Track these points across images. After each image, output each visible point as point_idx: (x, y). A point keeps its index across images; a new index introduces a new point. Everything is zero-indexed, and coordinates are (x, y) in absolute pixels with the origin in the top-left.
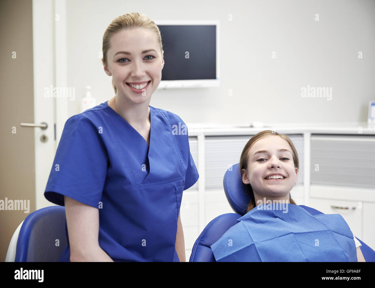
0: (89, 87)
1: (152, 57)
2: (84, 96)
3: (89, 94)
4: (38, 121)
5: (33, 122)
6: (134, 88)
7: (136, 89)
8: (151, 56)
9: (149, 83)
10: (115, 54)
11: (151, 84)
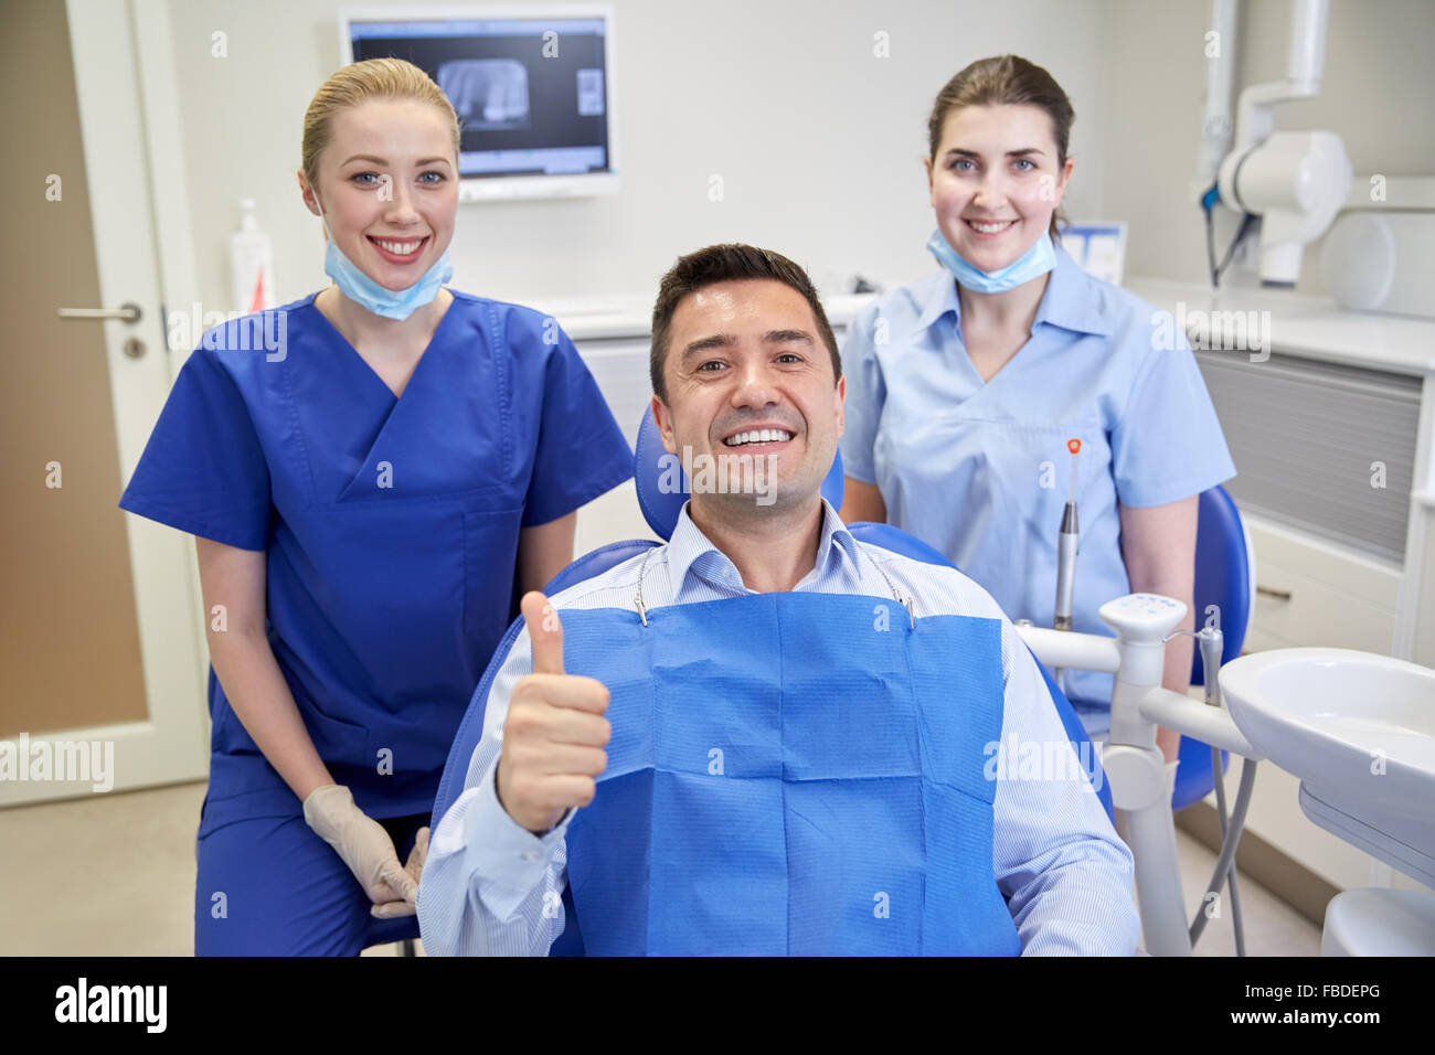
0: (249, 203)
1: (437, 178)
2: (238, 228)
3: (250, 223)
4: (112, 302)
5: (98, 304)
6: (387, 251)
7: (393, 253)
8: (434, 173)
9: (425, 240)
10: (345, 160)
11: (429, 243)
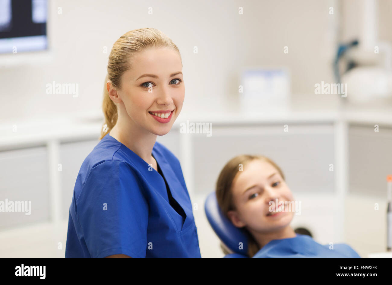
6: (158, 117)
7: (161, 118)
8: (176, 80)
9: (172, 112)
10: (138, 77)
11: (174, 113)
